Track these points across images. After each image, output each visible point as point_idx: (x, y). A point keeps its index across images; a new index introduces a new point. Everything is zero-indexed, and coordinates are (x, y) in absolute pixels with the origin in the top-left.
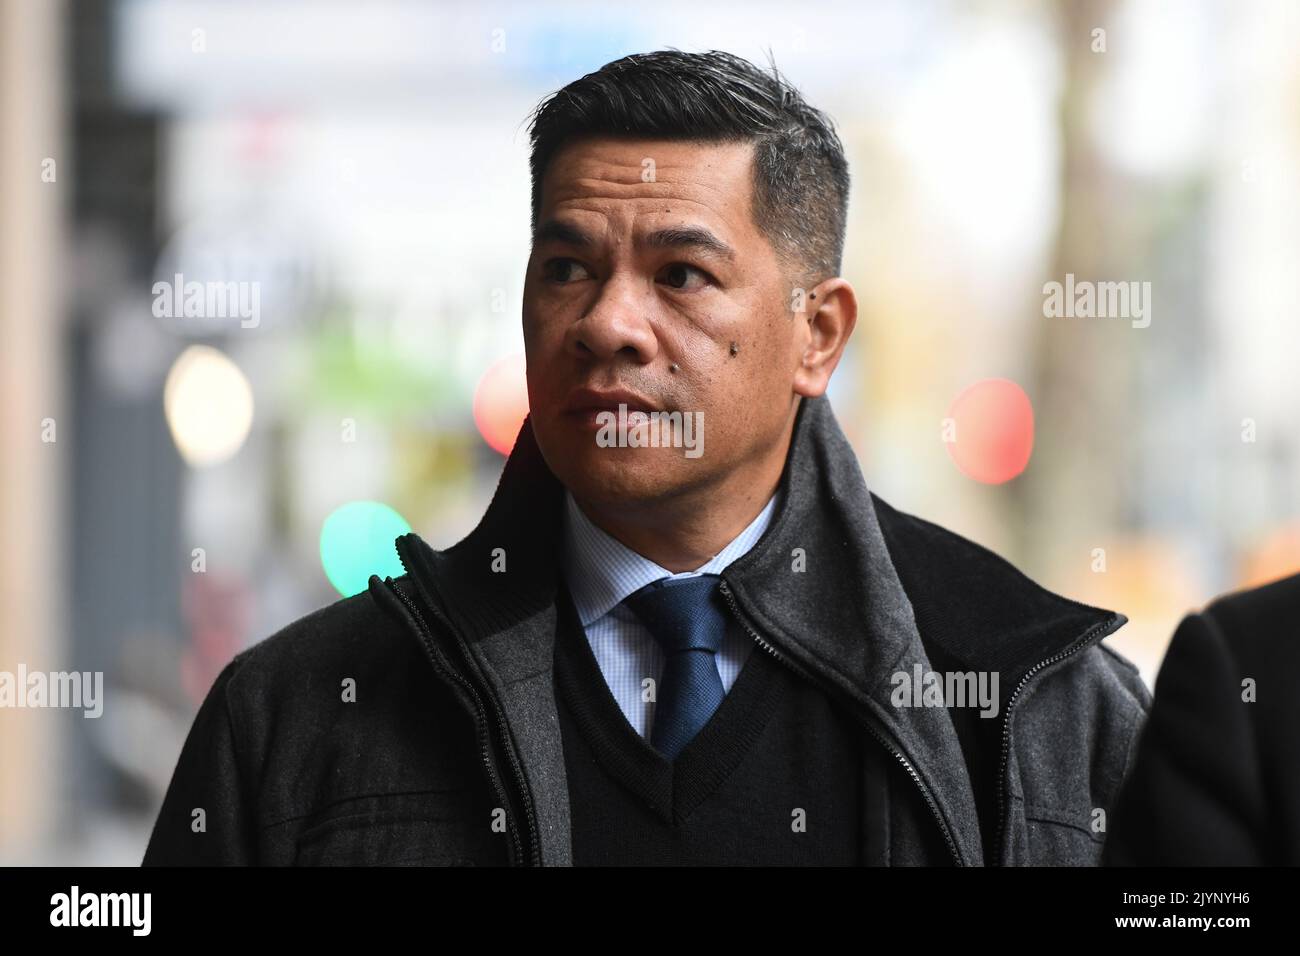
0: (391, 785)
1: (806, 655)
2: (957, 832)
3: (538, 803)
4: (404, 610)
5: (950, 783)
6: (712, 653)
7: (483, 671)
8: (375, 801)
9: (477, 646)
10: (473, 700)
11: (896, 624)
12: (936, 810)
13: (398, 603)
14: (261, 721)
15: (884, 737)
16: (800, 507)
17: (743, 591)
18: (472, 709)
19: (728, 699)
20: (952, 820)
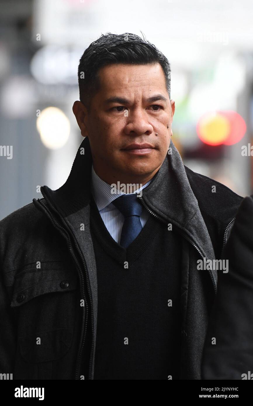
0: (42, 260)
1: (166, 217)
3: (87, 263)
4: (43, 208)
5: (209, 252)
6: (139, 217)
7: (69, 226)
9: (66, 218)
11: (192, 206)
15: (189, 239)
17: (146, 198)
18: (66, 237)
19: (143, 229)
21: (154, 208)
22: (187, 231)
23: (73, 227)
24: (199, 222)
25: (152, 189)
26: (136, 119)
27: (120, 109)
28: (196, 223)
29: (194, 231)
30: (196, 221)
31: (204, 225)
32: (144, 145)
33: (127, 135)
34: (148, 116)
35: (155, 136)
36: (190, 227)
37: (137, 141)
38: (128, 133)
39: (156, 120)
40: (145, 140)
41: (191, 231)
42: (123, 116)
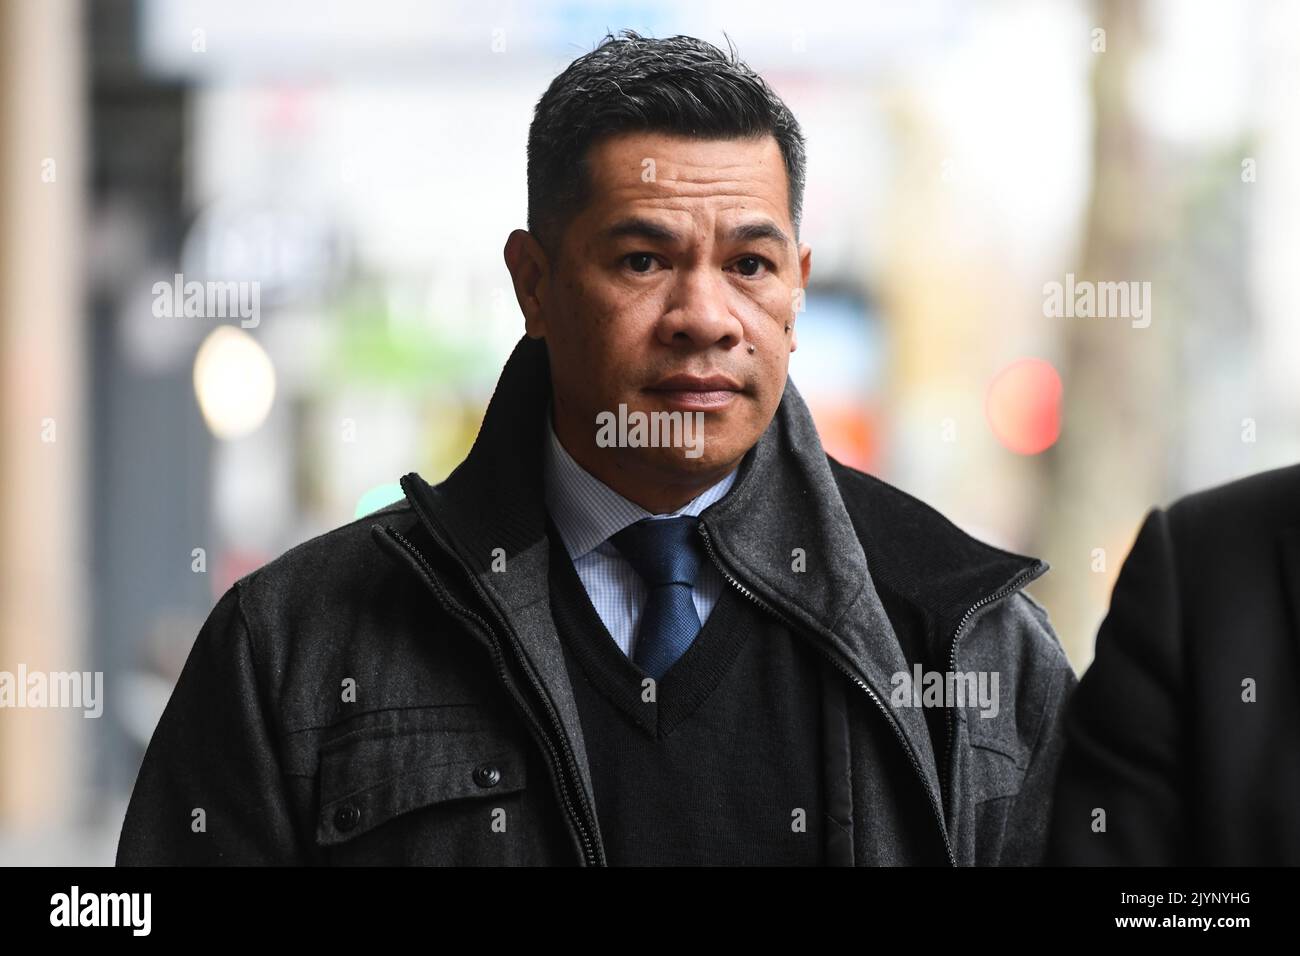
0: (409, 699)
3: (561, 714)
6: (689, 587)
8: (395, 714)
9: (485, 577)
10: (486, 632)
11: (853, 566)
18: (487, 643)
19: (705, 629)
21: (736, 563)
22: (839, 641)
23: (506, 605)
24: (872, 613)
25: (736, 507)
26: (695, 299)
27: (642, 264)
28: (863, 619)
29: (859, 643)
30: (865, 613)
31: (887, 624)
32: (712, 379)
33: (666, 345)
34: (729, 291)
35: (748, 356)
36: (847, 628)
37: (695, 370)
38: (668, 339)
39: (752, 305)
40: (718, 365)
41: (850, 643)
42: (653, 285)
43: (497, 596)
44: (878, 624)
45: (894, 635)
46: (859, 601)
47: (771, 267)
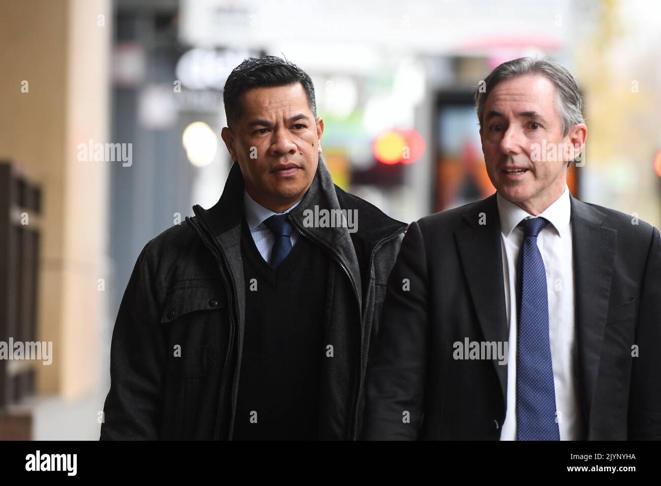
0: (193, 277)
1: (315, 236)
2: (356, 286)
3: (236, 283)
4: (196, 227)
5: (355, 272)
6: (289, 237)
7: (219, 245)
8: (188, 282)
9: (217, 238)
10: (216, 252)
12: (351, 279)
13: (194, 225)
14: (156, 259)
15: (336, 258)
16: (313, 192)
17: (295, 218)
18: (216, 256)
19: (293, 249)
20: (355, 283)
22: (335, 251)
23: (223, 247)
27: (262, 131)
28: (344, 243)
29: (342, 251)
31: (352, 245)
32: (289, 164)
33: (271, 156)
34: (291, 135)
35: (300, 155)
36: (337, 246)
37: (282, 161)
38: (273, 153)
39: (300, 139)
40: (290, 159)
41: (338, 251)
42: (266, 137)
43: (221, 243)
44: (349, 245)
45: (354, 249)
46: (342, 238)
47: (305, 126)
